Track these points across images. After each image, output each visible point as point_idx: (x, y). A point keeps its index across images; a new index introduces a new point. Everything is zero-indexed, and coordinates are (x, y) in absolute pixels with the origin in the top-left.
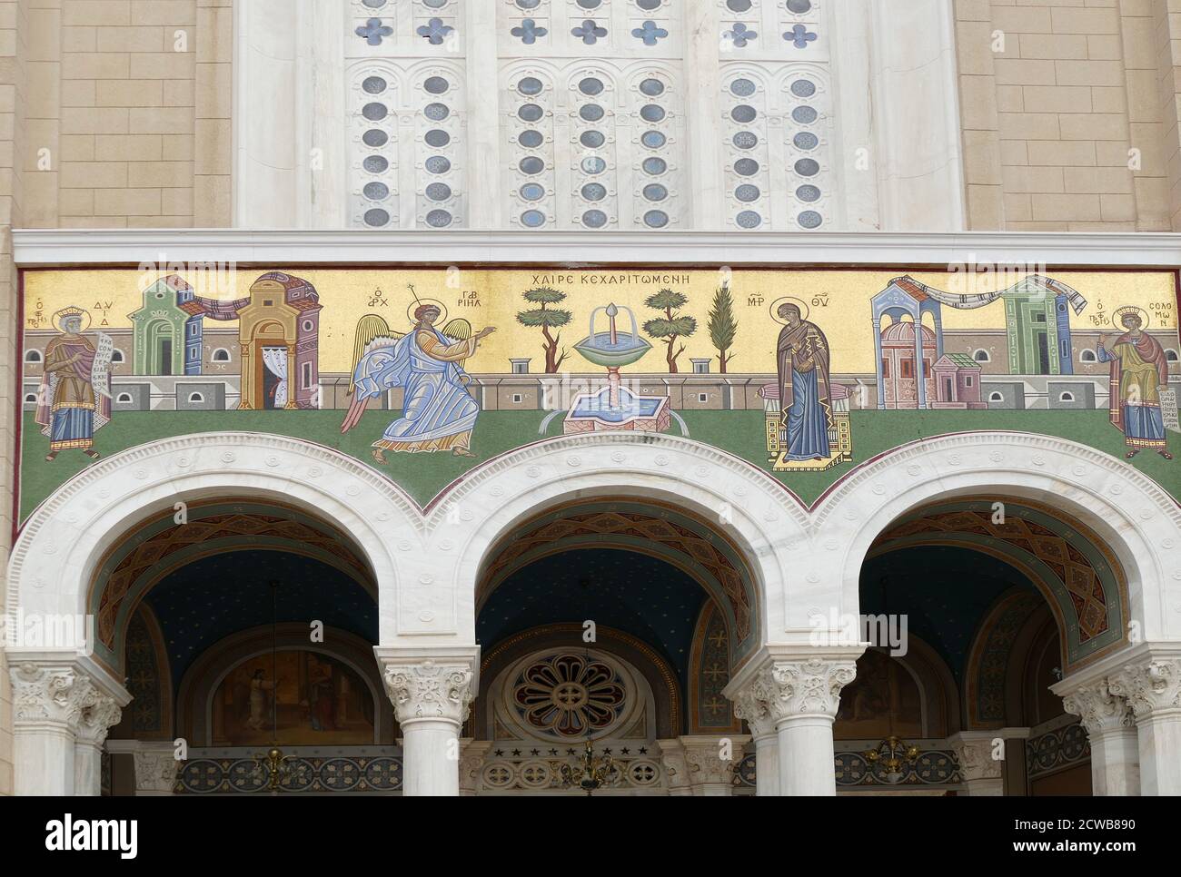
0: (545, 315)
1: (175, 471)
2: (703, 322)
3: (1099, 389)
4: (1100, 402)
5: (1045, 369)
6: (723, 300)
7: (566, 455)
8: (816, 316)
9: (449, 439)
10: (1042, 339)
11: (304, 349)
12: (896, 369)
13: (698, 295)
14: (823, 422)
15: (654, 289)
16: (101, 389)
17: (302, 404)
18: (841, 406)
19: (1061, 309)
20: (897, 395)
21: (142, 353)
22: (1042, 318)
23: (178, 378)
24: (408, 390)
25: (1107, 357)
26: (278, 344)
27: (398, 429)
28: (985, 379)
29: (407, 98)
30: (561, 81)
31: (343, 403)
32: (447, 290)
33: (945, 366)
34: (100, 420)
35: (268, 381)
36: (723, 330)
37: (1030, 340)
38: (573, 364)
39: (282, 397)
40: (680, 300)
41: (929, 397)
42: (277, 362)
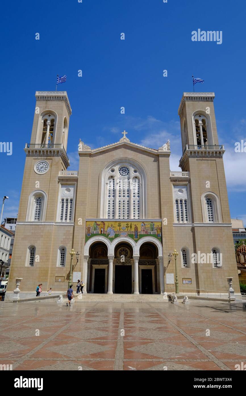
0: (120, 226)
1: (95, 239)
2: (130, 226)
3: (156, 233)
4: (156, 234)
5: (152, 231)
6: (131, 224)
7: (121, 238)
8: (137, 226)
9: (113, 237)
10: (152, 228)
11: (104, 228)
12: (142, 230)
13: (130, 224)
14: (137, 235)
15: (127, 223)
16: (91, 232)
17: (104, 234)
18: (139, 234)
19: (154, 225)
20: (142, 233)
21: (93, 229)
22: (152, 226)
23: (96, 231)
24: (110, 232)
25: (157, 230)
26: (102, 228)
27: (110, 235)
28: (149, 231)
29: (112, 202)
30: (122, 201)
31: (106, 233)
32: (113, 223)
33: (146, 230)
34: (91, 235)
35: (102, 231)
36: (131, 227)
37: (151, 228)
38: (121, 230)
39: (102, 233)
40: (128, 224)
41: (145, 233)
42: (102, 229)
